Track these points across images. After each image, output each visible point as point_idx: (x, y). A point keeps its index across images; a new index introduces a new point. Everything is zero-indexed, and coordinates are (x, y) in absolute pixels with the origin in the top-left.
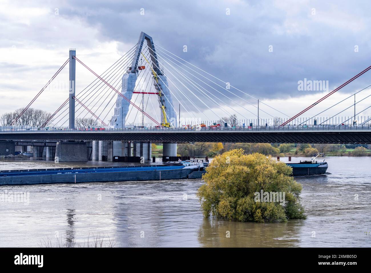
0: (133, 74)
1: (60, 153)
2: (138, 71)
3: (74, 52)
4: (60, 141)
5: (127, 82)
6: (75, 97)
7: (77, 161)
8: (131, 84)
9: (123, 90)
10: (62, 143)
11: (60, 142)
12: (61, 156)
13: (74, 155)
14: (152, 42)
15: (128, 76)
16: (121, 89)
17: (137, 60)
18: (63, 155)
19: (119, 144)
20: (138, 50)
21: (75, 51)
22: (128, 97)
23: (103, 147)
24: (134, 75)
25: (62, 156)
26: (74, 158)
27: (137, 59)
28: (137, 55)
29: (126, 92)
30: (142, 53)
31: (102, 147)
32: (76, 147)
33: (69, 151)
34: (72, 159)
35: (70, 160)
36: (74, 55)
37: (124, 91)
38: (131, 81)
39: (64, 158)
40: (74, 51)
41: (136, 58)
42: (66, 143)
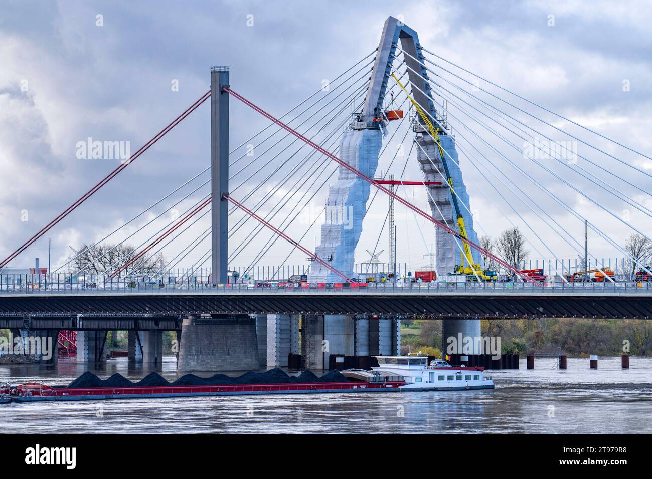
0: (373, 132)
1: (194, 348)
2: (384, 126)
3: (225, 74)
4: (192, 315)
5: (357, 154)
6: (227, 197)
7: (236, 368)
8: (367, 159)
9: (343, 176)
10: (199, 321)
11: (190, 317)
12: (195, 357)
13: (229, 354)
14: (418, 44)
15: (360, 139)
16: (339, 174)
17: (380, 95)
18: (201, 353)
19: (339, 321)
20: (384, 68)
21: (228, 73)
22: (360, 193)
23: (281, 331)
24: (375, 136)
25: (198, 356)
26: (228, 361)
27: (381, 93)
28: (381, 79)
29: (355, 180)
30: (392, 75)
31: (279, 331)
32: (233, 331)
33: (215, 342)
34: (222, 364)
35: (219, 366)
36: (225, 83)
37: (347, 179)
38: (368, 152)
39: (204, 361)
40: (224, 72)
41: (379, 88)
42: (206, 322)
